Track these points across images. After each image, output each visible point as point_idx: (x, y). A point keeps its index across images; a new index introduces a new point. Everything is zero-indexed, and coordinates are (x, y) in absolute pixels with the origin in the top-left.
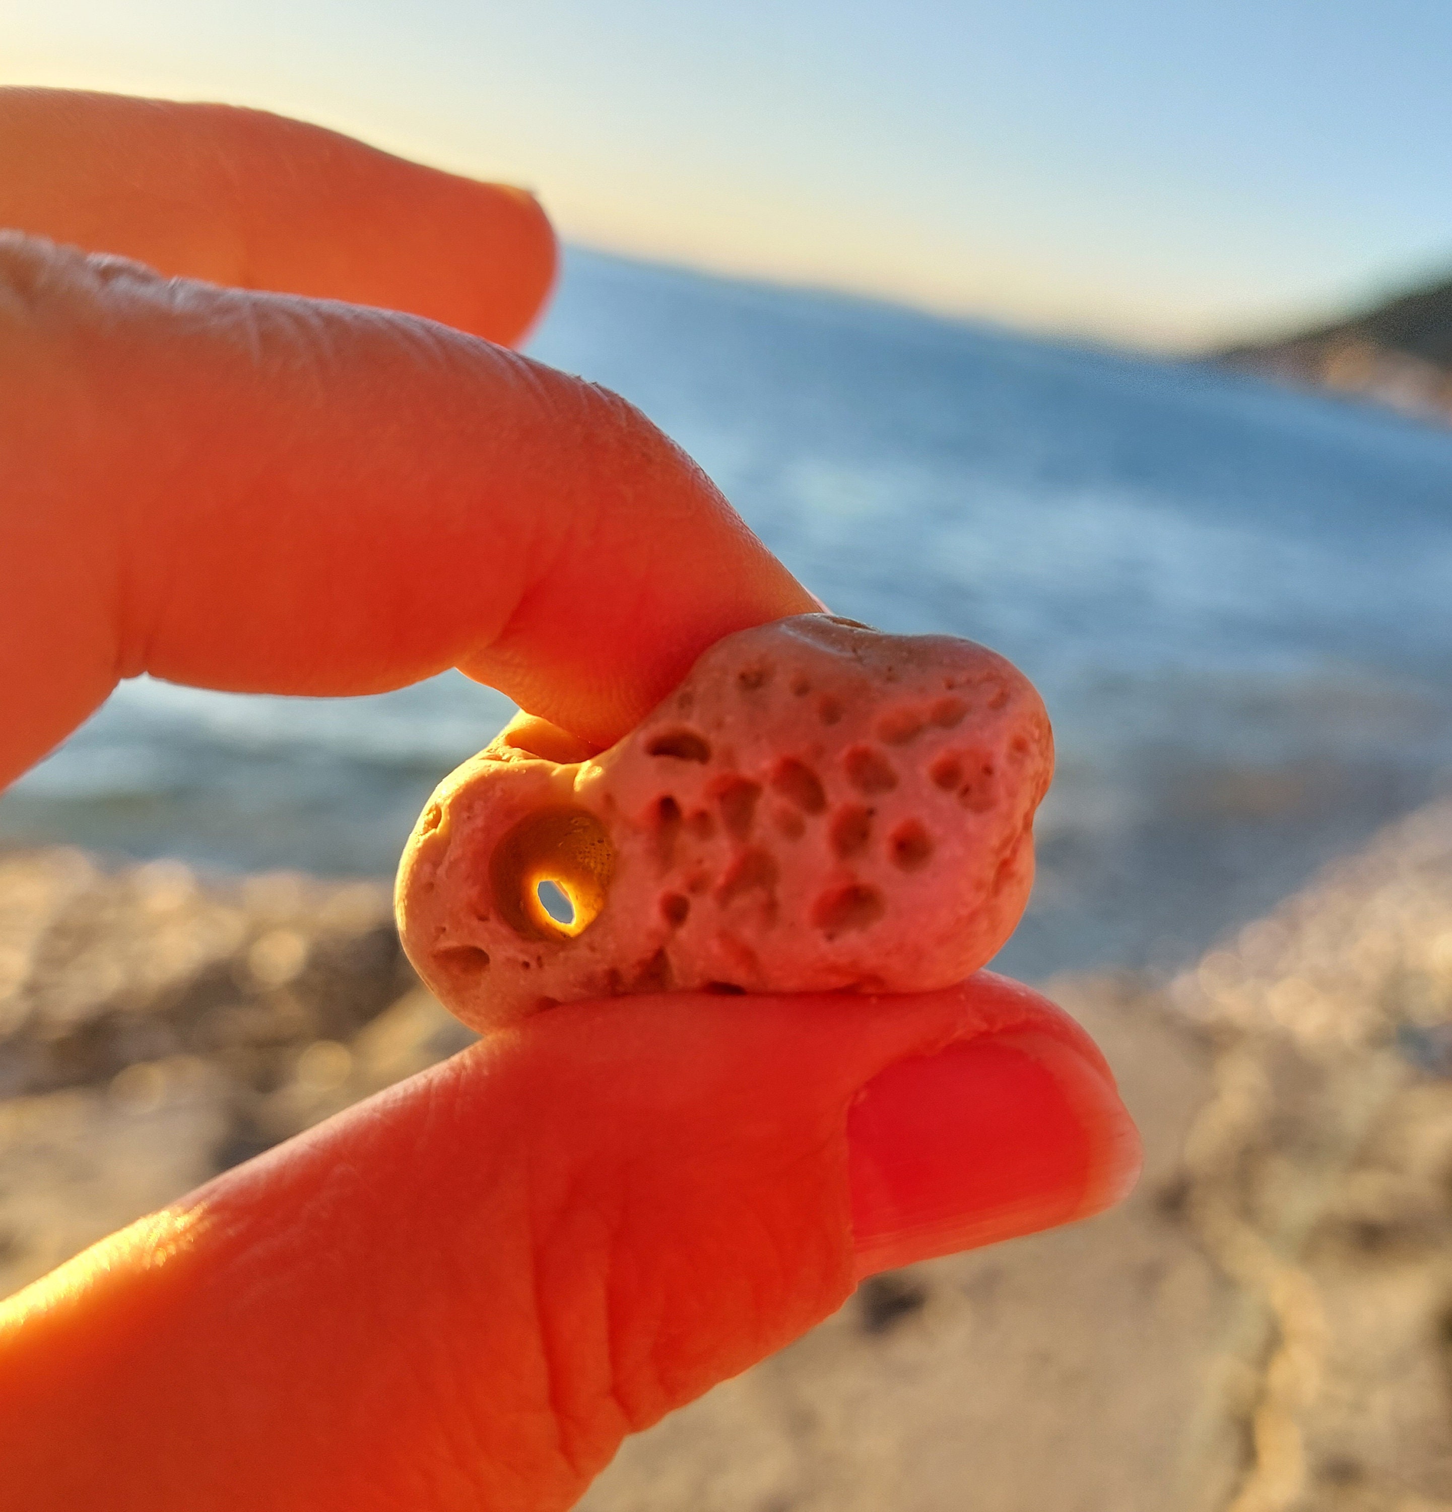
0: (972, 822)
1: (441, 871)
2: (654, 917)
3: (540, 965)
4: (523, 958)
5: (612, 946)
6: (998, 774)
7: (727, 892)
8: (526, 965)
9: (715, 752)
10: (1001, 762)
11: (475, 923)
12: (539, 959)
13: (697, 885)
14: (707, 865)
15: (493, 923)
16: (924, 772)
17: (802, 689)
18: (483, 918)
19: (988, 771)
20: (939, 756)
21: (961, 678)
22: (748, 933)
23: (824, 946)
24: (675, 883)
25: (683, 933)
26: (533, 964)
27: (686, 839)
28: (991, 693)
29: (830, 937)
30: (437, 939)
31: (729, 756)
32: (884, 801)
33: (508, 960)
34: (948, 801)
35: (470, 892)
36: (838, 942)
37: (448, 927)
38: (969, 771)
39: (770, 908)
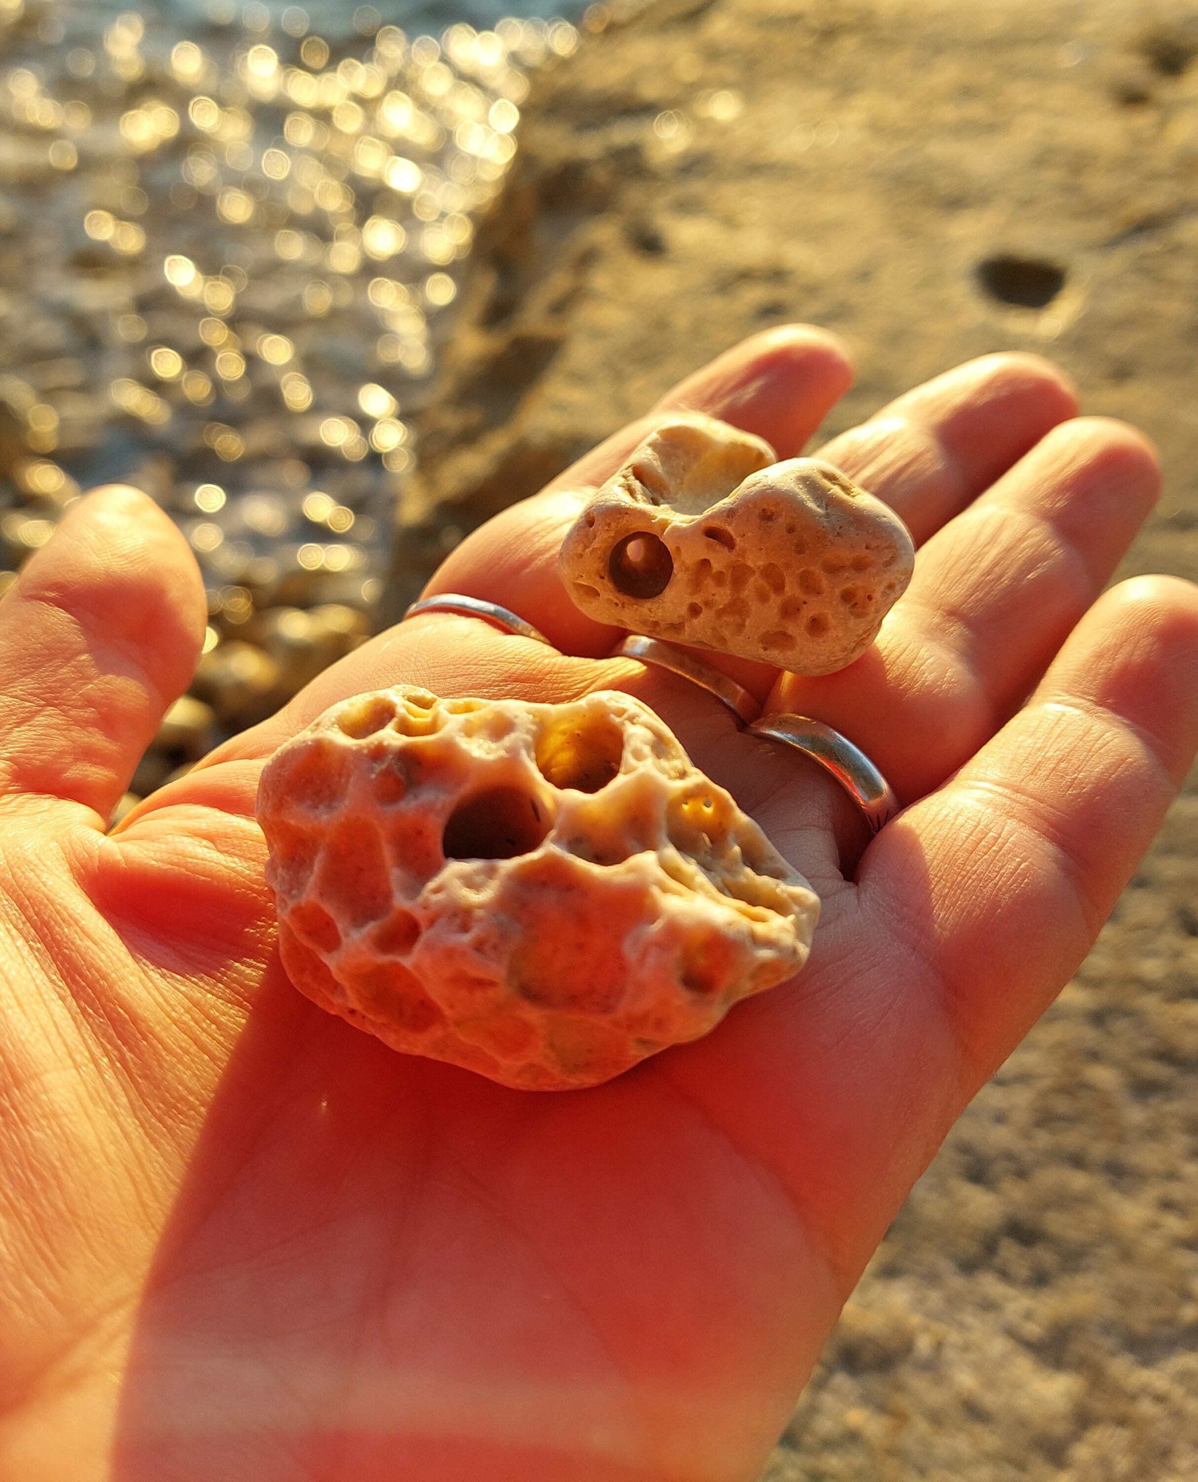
0: (852, 622)
1: (588, 551)
2: (684, 610)
3: (623, 607)
4: (616, 601)
5: (660, 614)
6: (874, 601)
7: (720, 613)
8: (617, 604)
9: (737, 548)
10: (877, 595)
11: (598, 579)
12: (624, 603)
13: (707, 604)
14: (716, 598)
15: (606, 581)
16: (837, 592)
17: (791, 530)
18: (602, 578)
19: (870, 598)
20: (849, 585)
21: (874, 544)
22: (726, 633)
23: (761, 651)
24: (698, 599)
25: (695, 622)
26: (620, 605)
27: (709, 583)
28: (886, 556)
29: (765, 649)
30: (577, 578)
31: (743, 553)
32: (812, 599)
33: (609, 599)
34: (844, 609)
35: (599, 565)
36: (768, 652)
37: (584, 577)
38: (861, 595)
39: (741, 626)
